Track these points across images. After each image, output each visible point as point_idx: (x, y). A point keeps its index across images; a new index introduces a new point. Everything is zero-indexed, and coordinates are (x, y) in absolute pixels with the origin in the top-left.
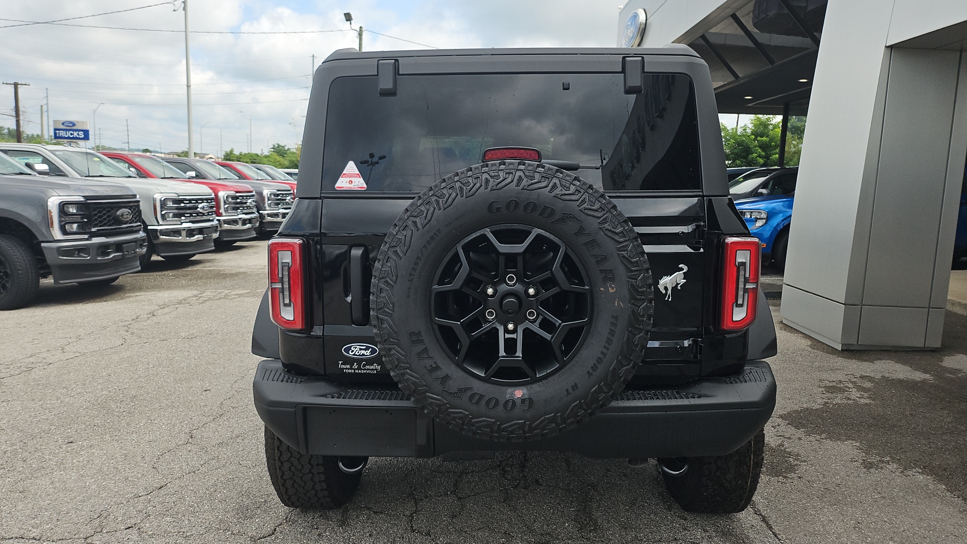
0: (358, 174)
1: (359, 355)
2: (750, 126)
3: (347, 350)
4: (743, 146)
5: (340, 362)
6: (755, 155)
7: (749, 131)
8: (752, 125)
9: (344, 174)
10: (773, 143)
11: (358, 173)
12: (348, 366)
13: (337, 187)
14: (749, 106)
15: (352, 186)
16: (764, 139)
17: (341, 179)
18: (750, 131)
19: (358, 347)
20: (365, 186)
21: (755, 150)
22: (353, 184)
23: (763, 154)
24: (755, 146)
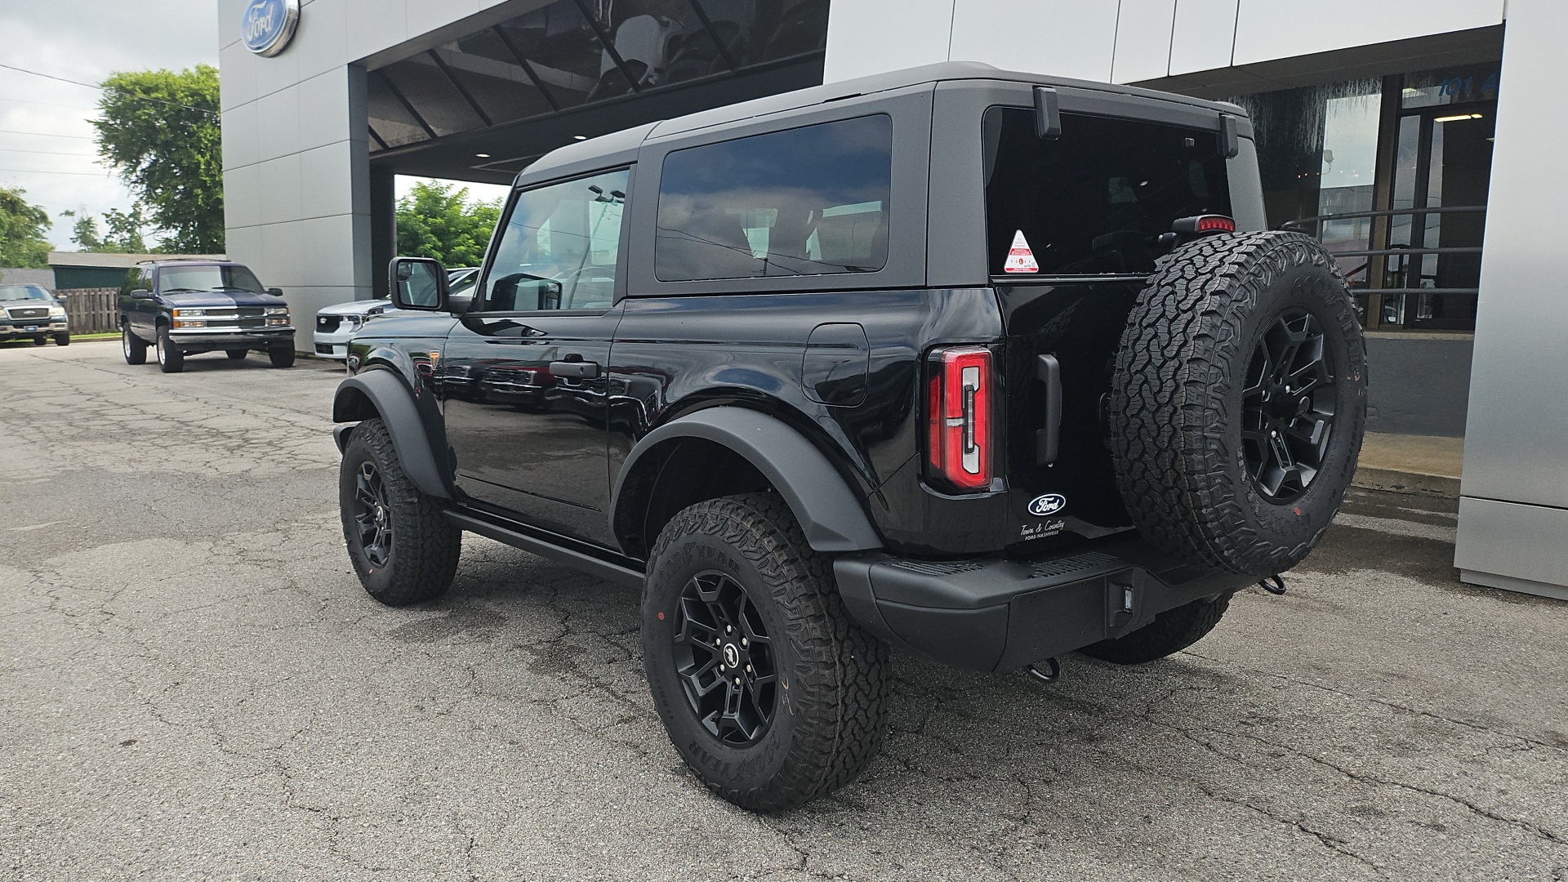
0: (1028, 250)
1: (1047, 512)
2: (412, 199)
3: (1033, 508)
4: (405, 230)
5: (1024, 526)
6: (428, 246)
7: (411, 208)
8: (415, 197)
9: (1013, 250)
10: (453, 229)
11: (1028, 247)
12: (1031, 531)
13: (1007, 269)
14: (475, 169)
15: (1022, 266)
16: (439, 220)
17: (1010, 257)
18: (414, 207)
19: (1046, 499)
20: (1037, 267)
21: (426, 238)
22: (1024, 264)
23: (440, 244)
24: (426, 232)
